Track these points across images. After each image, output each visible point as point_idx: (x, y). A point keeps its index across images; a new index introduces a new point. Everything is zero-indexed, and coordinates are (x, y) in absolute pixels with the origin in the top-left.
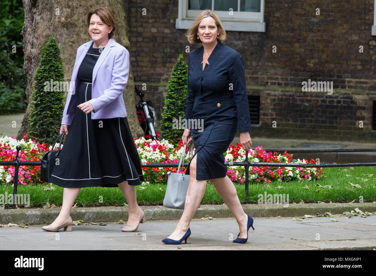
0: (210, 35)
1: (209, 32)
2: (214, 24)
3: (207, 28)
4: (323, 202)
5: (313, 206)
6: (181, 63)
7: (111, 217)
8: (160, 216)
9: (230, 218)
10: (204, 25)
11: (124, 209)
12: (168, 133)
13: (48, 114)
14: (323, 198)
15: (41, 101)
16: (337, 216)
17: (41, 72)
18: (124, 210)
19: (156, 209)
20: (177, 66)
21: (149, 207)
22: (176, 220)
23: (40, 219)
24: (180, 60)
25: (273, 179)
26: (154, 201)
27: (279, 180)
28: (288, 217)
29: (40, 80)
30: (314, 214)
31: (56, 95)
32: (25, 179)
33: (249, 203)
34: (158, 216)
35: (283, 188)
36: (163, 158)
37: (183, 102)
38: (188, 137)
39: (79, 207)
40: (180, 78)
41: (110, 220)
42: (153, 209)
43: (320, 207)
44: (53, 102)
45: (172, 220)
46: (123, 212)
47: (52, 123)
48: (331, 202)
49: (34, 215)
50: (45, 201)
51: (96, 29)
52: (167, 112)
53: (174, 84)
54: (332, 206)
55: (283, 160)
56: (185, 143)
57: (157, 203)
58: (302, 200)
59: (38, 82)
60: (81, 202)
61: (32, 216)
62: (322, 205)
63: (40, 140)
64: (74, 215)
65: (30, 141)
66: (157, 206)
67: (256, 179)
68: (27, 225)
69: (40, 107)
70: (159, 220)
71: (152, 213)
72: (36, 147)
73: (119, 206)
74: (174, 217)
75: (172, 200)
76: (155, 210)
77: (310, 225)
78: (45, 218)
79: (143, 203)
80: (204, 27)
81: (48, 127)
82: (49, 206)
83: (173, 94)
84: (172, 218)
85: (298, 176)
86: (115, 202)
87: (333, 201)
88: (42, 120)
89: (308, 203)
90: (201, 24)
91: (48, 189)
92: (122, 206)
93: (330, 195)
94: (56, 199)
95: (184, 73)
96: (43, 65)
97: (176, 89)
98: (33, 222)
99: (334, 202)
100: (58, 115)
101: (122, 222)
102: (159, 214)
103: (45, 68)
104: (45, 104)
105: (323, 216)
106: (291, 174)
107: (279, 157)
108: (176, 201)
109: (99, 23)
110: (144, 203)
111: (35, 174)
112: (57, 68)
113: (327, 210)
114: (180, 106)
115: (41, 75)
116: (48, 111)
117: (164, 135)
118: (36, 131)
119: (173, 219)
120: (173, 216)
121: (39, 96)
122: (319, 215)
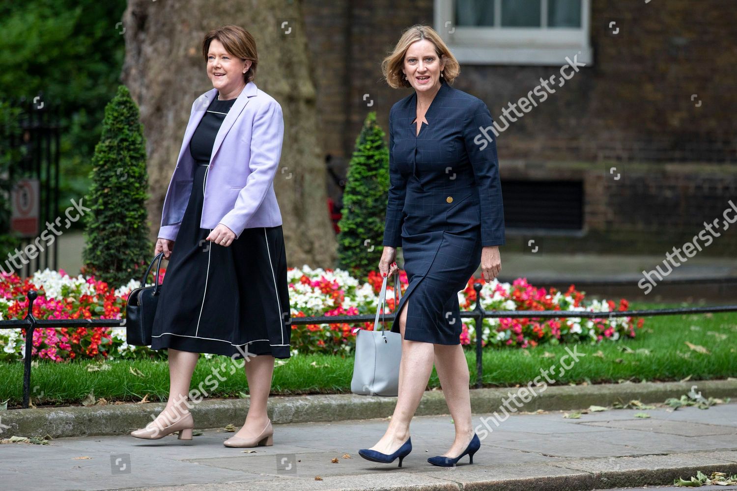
0: (427, 74)
1: (425, 69)
2: (432, 53)
3: (421, 62)
4: (628, 382)
5: (607, 389)
6: (371, 128)
7: (212, 418)
8: (307, 414)
9: (444, 415)
10: (415, 56)
11: (238, 404)
12: (349, 257)
13: (118, 228)
14: (628, 373)
15: (105, 204)
16: (652, 407)
17: (104, 152)
18: (237, 406)
19: (301, 402)
20: (366, 134)
21: (287, 399)
22: (340, 422)
23: (73, 426)
24: (371, 123)
25: (541, 340)
26: (299, 387)
27: (554, 341)
28: (557, 412)
29: (103, 166)
30: (609, 405)
31: (132, 193)
32: (59, 351)
33: (484, 386)
34: (304, 414)
35: (554, 357)
36: (330, 306)
37: (376, 201)
38: (391, 263)
39: (152, 401)
40: (370, 157)
41: (211, 425)
42: (294, 402)
43: (619, 391)
44: (127, 206)
45: (331, 421)
46: (235, 410)
47: (126, 245)
48: (644, 382)
49: (61, 419)
50: (86, 392)
51: (217, 68)
52: (348, 219)
53: (361, 168)
54: (644, 388)
55: (565, 304)
56: (385, 275)
57: (305, 390)
58: (587, 379)
59: (99, 170)
60: (155, 392)
61: (58, 422)
62: (627, 386)
63: (103, 275)
64: (140, 417)
65: (81, 280)
66: (303, 397)
67: (507, 341)
68: (47, 438)
69: (103, 216)
70: (307, 421)
71: (293, 409)
72: (92, 289)
73: (230, 397)
74: (335, 416)
75: (366, 379)
76: (298, 404)
77: (593, 426)
78: (84, 424)
79: (278, 391)
80: (414, 60)
81: (119, 251)
82: (95, 402)
83: (359, 186)
84: (332, 418)
85: (592, 333)
86: (223, 391)
87: (649, 378)
88: (108, 239)
89: (600, 383)
90: (410, 55)
91: (96, 369)
92: (237, 397)
93: (642, 368)
94: (107, 388)
95: (378, 148)
96: (108, 138)
97: (363, 178)
98: (59, 432)
99: (651, 381)
100: (136, 231)
101: (231, 429)
102: (306, 411)
103: (111, 144)
104: (112, 209)
105: (626, 408)
106: (577, 329)
107: (557, 298)
108: (373, 381)
109: (222, 57)
110: (280, 391)
111: (79, 340)
112: (134, 143)
113: (635, 396)
114: (371, 209)
115: (105, 157)
116: (118, 222)
117: (344, 262)
118: (97, 260)
119: (334, 420)
120: (333, 415)
121: (101, 195)
122: (617, 407)
